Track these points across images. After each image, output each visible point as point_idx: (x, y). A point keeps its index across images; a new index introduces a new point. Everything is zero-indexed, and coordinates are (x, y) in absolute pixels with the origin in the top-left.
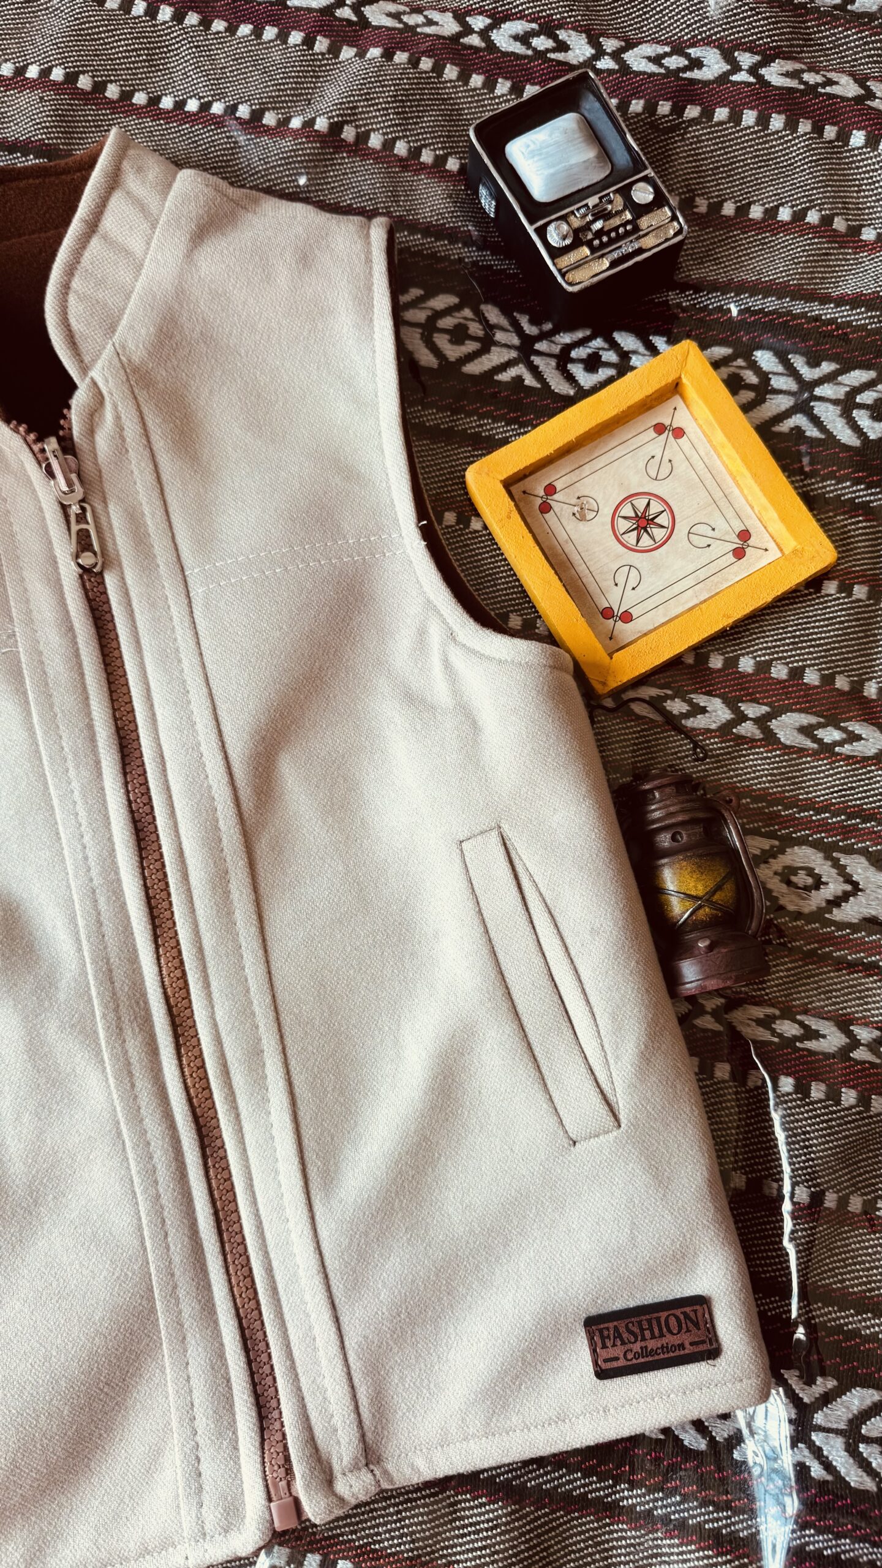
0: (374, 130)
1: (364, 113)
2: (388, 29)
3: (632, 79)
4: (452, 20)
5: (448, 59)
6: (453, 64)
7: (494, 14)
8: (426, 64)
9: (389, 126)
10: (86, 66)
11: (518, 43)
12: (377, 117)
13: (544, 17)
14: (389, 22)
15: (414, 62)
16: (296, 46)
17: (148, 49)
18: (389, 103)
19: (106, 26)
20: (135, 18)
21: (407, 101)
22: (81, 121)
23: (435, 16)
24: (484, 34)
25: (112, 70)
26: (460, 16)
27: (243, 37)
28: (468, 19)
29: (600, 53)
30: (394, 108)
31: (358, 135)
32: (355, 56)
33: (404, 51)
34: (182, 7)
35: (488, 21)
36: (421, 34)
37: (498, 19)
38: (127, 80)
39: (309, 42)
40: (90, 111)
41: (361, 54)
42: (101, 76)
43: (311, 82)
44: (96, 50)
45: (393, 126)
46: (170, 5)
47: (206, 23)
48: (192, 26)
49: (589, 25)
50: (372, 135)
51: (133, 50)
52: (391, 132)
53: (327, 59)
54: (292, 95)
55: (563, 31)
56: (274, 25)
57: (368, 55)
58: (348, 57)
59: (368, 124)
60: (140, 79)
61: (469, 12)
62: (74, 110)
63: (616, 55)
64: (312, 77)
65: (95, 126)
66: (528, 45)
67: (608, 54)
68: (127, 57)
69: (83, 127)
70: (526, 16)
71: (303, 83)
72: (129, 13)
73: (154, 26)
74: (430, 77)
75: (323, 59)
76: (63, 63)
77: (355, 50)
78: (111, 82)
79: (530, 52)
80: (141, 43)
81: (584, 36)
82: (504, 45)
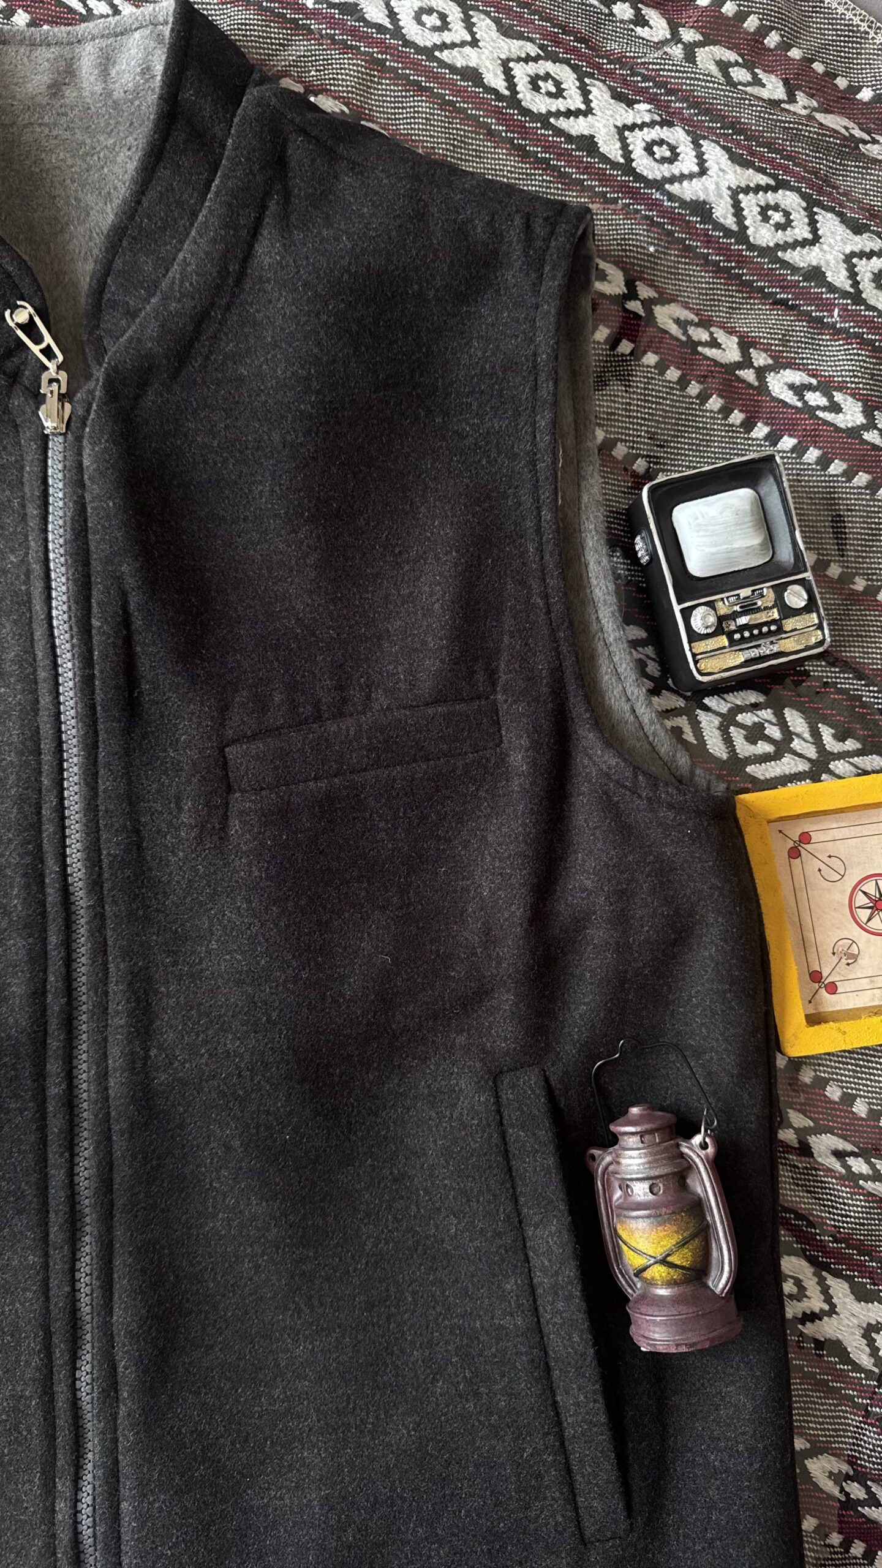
81: (860, 404)
82: (777, 390)
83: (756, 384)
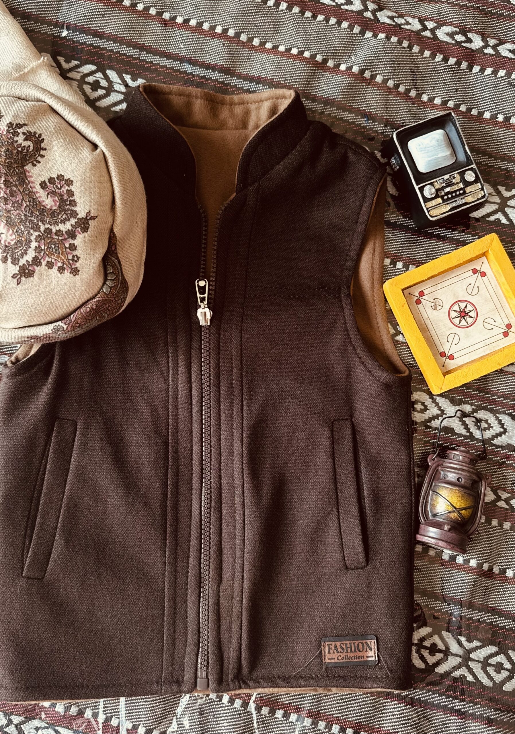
0: (379, 74)
1: (376, 65)
2: (388, 24)
3: (501, 59)
4: (418, 22)
5: (416, 42)
6: (417, 45)
7: (438, 22)
8: (405, 44)
9: (387, 73)
10: (245, 29)
11: (448, 37)
12: (382, 68)
13: (462, 26)
14: (388, 21)
15: (400, 42)
16: (345, 29)
17: (274, 22)
18: (388, 61)
19: (255, 10)
20: (269, 7)
21: (396, 61)
22: (241, 57)
23: (410, 20)
24: (433, 31)
25: (257, 31)
26: (422, 21)
27: (320, 21)
28: (425, 22)
29: (487, 45)
30: (390, 64)
31: (372, 75)
32: (372, 37)
33: (396, 36)
34: (292, 4)
35: (435, 25)
36: (403, 28)
37: (440, 24)
38: (264, 37)
39: (351, 27)
40: (245, 52)
41: (375, 36)
42: (252, 34)
43: (351, 47)
44: (250, 21)
45: (388, 73)
46: (286, 2)
47: (302, 12)
48: (296, 13)
49: (483, 31)
50: (378, 76)
51: (267, 22)
52: (387, 76)
53: (359, 37)
54: (342, 53)
55: (470, 34)
56: (335, 18)
57: (379, 37)
58: (369, 36)
59: (377, 71)
60: (269, 37)
61: (426, 19)
62: (238, 51)
63: (494, 47)
64: (351, 45)
65: (247, 59)
66: (453, 39)
67: (490, 46)
68: (264, 25)
69: (242, 59)
70: (454, 24)
71: (347, 47)
72: (266, 5)
73: (277, 11)
74: (406, 51)
75: (357, 37)
76: (234, 27)
77: (372, 33)
78: (256, 37)
79: (453, 42)
80: (271, 19)
81: (480, 36)
82: (442, 37)
83: (432, 36)
